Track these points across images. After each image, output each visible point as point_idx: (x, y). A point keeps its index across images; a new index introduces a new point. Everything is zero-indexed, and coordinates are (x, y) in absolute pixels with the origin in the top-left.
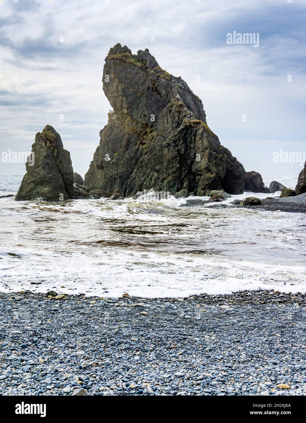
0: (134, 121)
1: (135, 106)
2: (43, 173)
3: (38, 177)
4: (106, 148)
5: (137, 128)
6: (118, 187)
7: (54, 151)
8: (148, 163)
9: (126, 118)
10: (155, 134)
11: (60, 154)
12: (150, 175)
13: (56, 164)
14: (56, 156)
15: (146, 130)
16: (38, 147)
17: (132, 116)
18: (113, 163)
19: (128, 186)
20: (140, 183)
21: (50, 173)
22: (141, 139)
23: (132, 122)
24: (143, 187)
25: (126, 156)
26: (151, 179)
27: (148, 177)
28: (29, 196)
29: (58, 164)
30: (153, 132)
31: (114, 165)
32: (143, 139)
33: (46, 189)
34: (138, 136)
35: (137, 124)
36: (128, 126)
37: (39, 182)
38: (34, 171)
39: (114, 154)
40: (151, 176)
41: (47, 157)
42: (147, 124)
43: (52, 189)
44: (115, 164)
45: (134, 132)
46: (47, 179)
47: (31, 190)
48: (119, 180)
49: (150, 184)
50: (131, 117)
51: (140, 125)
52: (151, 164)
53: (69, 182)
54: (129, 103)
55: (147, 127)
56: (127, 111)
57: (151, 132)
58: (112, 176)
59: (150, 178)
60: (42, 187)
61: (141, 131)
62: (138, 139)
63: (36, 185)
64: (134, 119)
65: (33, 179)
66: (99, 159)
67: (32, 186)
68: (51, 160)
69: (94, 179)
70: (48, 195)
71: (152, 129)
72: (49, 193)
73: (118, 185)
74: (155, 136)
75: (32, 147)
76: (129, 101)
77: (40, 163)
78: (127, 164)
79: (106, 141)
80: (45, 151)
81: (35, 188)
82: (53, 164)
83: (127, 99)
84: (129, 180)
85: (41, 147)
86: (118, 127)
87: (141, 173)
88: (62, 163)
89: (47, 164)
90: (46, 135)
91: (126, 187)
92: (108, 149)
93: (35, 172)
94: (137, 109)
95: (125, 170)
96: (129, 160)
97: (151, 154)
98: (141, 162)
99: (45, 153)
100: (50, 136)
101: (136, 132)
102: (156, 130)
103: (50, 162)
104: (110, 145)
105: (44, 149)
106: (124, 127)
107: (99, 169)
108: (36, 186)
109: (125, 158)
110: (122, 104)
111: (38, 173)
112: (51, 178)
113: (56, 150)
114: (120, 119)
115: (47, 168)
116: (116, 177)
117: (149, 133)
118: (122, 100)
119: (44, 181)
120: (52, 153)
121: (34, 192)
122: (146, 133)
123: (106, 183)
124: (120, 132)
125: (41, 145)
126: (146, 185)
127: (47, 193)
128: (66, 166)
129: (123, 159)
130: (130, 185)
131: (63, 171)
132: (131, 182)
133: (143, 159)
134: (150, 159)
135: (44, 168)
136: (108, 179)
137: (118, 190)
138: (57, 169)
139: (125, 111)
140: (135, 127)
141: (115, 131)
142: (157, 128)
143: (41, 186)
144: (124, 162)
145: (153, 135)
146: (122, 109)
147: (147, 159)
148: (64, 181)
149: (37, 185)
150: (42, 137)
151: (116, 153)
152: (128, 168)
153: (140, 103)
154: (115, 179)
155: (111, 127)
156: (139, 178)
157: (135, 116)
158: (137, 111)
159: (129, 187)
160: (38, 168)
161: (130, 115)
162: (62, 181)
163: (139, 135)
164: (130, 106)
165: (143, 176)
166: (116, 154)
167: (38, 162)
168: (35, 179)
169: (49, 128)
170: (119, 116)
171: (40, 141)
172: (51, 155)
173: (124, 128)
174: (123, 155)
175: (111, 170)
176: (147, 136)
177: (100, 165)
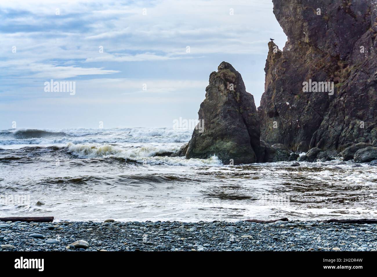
0: (318, 52)
1: (321, 33)
2: (224, 124)
3: (218, 128)
4: (282, 90)
5: (324, 61)
6: (302, 141)
7: (236, 95)
8: (347, 107)
9: (307, 49)
10: (351, 68)
11: (243, 99)
12: (351, 122)
13: (239, 111)
14: (240, 101)
15: (337, 64)
16: (215, 90)
17: (316, 46)
18: (293, 108)
19: (318, 138)
20: (336, 133)
21: (233, 123)
22: (332, 76)
23: (316, 54)
24: (341, 139)
25: (312, 99)
26: (352, 129)
27: (348, 125)
28: (205, 154)
29: (241, 111)
30: (348, 67)
31: (294, 111)
32: (335, 76)
33: (228, 144)
34: (327, 73)
35: (323, 57)
36: (311, 59)
37: (218, 136)
38: (212, 121)
39: (294, 97)
40: (352, 124)
41: (227, 103)
42: (338, 56)
43: (236, 143)
44: (296, 110)
45: (321, 67)
46: (230, 131)
47: (208, 146)
48: (302, 131)
49: (351, 134)
50: (314, 47)
51: (328, 57)
52: (351, 109)
53: (255, 134)
54: (312, 29)
55: (339, 60)
56: (310, 40)
57: (345, 67)
58: (291, 126)
59: (350, 127)
60: (222, 142)
61: (330, 66)
62: (327, 77)
63: (213, 139)
64: (318, 50)
65: (210, 132)
66: (271, 104)
67: (208, 140)
68: (233, 106)
69: (264, 130)
70: (231, 151)
71: (346, 62)
72: (233, 149)
73: (301, 138)
74: (352, 73)
75: (207, 90)
76: (312, 27)
77: (219, 110)
78: (314, 110)
79: (281, 80)
80: (225, 95)
81: (212, 143)
82: (236, 112)
83: (309, 24)
84: (318, 130)
85: (219, 91)
86: (295, 61)
87: (336, 120)
88: (246, 110)
89: (229, 112)
90: (225, 75)
91: (315, 140)
92: (284, 91)
93: (213, 123)
94: (323, 37)
95: (311, 117)
96: (316, 104)
97: (350, 95)
98: (335, 106)
99: (225, 98)
100: (229, 76)
101: (324, 67)
102: (352, 63)
103: (232, 109)
104: (287, 86)
105: (222, 92)
106: (305, 61)
107: (271, 117)
108: (214, 141)
109: (311, 102)
110: (302, 31)
111: (218, 124)
112: (235, 130)
113: (238, 94)
114: (298, 50)
115: (229, 117)
116: (299, 126)
117: (341, 67)
118: (302, 26)
119: (226, 134)
120: (234, 98)
121: (212, 148)
122: (338, 68)
123: (282, 135)
124: (299, 67)
125: (219, 88)
126: (345, 136)
127: (230, 149)
128: (251, 114)
129: (307, 102)
130: (320, 137)
131: (248, 121)
132: (323, 133)
133: (339, 102)
134: (349, 102)
135: (225, 117)
136: (285, 130)
137: (302, 143)
138: (241, 118)
139: (307, 40)
140: (322, 60)
141: (292, 66)
142: (352, 61)
143: (220, 140)
144: (310, 106)
145: (349, 71)
146: (301, 38)
147: (344, 102)
148: (249, 134)
149: (215, 139)
150: (220, 77)
151: (296, 95)
152: (315, 115)
153: (328, 29)
154: (297, 129)
155: (286, 61)
156: (333, 127)
157: (321, 46)
158: (324, 39)
159: (319, 140)
160: (218, 118)
161: (313, 45)
162: (248, 134)
163: (329, 71)
164: (314, 33)
165: (339, 125)
166: (296, 97)
167: (217, 110)
168: (213, 131)
169: (226, 66)
170: (296, 46)
171: (218, 82)
172: (233, 99)
173: (305, 63)
174: (308, 98)
175: (290, 118)
176: (340, 72)
177: (274, 112)
